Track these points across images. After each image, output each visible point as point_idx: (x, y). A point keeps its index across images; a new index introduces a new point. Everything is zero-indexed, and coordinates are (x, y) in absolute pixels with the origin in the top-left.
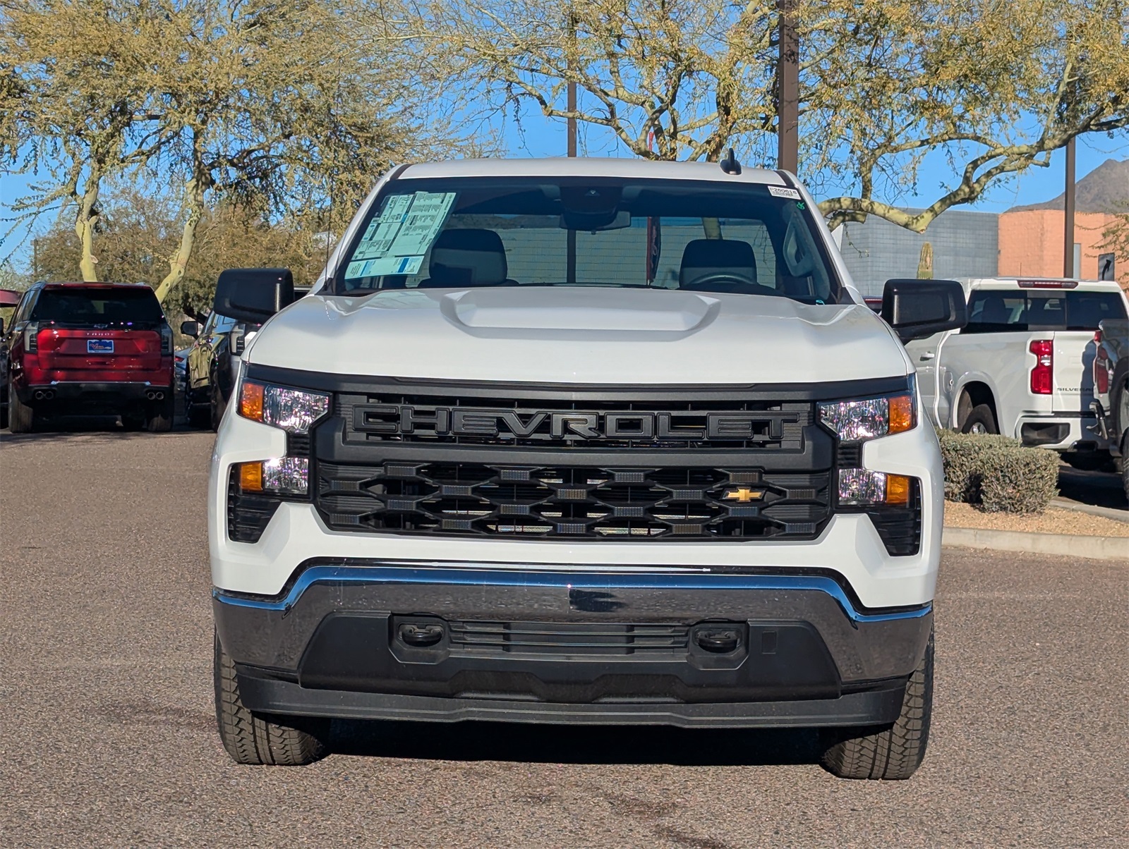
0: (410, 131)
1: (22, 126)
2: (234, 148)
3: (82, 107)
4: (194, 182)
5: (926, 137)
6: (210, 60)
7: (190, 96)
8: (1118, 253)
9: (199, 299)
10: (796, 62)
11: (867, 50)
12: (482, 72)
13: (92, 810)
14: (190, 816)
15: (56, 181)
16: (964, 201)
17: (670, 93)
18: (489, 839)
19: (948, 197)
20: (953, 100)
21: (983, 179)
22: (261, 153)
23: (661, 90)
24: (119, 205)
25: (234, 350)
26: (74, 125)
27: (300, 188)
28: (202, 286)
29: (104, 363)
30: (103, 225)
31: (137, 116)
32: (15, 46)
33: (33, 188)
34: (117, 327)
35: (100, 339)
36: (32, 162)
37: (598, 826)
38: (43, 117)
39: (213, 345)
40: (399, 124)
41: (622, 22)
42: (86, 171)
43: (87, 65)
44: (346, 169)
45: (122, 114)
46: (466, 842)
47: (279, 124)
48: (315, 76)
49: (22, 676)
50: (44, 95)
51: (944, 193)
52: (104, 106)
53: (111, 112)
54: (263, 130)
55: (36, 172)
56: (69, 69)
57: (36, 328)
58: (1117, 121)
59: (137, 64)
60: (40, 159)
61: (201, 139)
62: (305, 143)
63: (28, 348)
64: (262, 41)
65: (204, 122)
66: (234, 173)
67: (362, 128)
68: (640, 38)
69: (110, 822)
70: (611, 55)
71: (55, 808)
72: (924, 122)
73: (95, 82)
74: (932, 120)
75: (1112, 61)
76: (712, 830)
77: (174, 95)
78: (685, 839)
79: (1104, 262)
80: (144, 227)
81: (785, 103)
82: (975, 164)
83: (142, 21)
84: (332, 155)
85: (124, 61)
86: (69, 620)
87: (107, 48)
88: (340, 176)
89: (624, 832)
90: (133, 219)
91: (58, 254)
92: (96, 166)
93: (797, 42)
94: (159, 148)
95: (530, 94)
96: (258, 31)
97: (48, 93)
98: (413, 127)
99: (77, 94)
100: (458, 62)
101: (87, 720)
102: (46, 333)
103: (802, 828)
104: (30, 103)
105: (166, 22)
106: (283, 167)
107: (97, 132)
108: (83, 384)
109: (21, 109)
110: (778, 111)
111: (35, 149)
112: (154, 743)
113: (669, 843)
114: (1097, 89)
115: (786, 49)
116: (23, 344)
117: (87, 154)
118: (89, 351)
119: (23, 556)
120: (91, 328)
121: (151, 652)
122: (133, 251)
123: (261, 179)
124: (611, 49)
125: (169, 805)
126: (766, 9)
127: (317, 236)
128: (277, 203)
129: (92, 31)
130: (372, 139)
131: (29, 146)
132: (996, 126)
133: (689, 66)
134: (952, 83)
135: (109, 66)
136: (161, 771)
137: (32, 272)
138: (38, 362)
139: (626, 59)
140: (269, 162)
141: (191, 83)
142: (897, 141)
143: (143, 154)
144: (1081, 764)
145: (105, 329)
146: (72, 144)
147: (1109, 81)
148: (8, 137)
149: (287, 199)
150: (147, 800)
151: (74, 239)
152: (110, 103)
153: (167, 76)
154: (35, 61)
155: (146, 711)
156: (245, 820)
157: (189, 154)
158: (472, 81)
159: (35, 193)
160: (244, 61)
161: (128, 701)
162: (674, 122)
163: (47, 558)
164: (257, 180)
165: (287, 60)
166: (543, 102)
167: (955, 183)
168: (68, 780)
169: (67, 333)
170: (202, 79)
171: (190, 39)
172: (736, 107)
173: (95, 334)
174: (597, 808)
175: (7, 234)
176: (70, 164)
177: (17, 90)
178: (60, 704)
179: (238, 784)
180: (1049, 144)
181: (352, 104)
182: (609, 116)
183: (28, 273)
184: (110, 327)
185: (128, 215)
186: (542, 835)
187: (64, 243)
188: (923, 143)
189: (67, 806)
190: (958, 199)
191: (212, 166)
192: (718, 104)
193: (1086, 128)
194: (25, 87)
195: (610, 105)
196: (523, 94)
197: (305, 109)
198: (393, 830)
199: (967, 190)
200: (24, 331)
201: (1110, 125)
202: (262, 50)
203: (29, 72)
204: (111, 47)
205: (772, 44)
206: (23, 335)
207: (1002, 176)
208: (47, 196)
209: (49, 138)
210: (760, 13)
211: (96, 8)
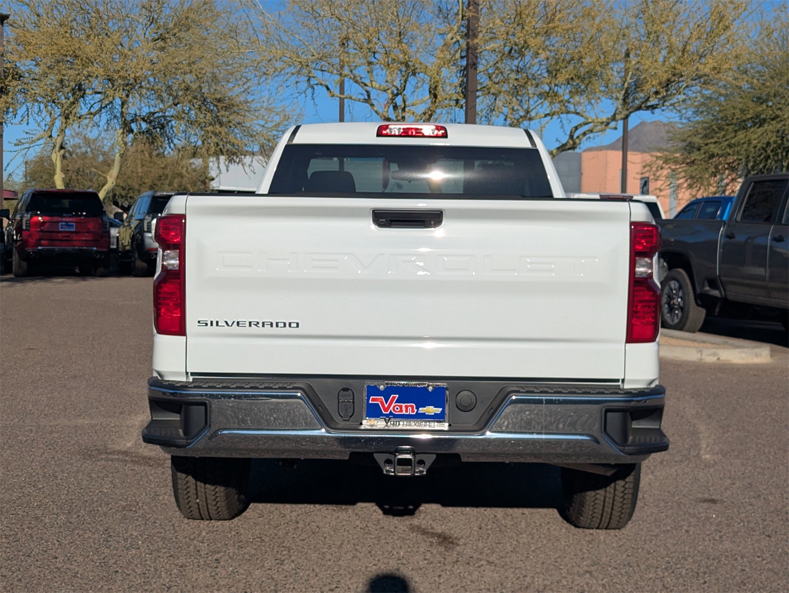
0: (248, 102)
1: (20, 97)
2: (145, 111)
3: (56, 87)
4: (121, 131)
5: (548, 112)
6: (132, 60)
7: (120, 81)
8: (652, 177)
9: (122, 197)
10: (476, 69)
11: (516, 62)
12: (293, 71)
13: (79, 516)
14: (137, 520)
15: (40, 129)
16: (569, 149)
17: (403, 86)
18: (314, 533)
19: (561, 147)
20: (564, 92)
21: (581, 137)
22: (161, 114)
23: (397, 83)
24: (75, 142)
25: (146, 229)
26: (51, 97)
27: (183, 135)
28: (124, 189)
29: (69, 236)
30: (67, 155)
31: (88, 91)
32: (17, 51)
33: (27, 133)
34: (77, 215)
35: (67, 222)
36: (26, 118)
37: (377, 525)
38: (33, 92)
39: (133, 226)
40: (242, 99)
41: (376, 43)
42: (58, 123)
43: (59, 62)
44: (210, 124)
45: (79, 91)
46: (300, 535)
47: (171, 98)
48: (194, 70)
49: (31, 430)
50: (34, 79)
51: (558, 145)
52: (69, 86)
53: (73, 89)
54: (162, 101)
55: (28, 124)
56: (49, 64)
57: (29, 216)
58: (657, 105)
59: (90, 61)
60: (30, 116)
61: (126, 106)
62: (186, 109)
63: (24, 227)
64: (162, 49)
65: (127, 96)
66: (144, 126)
67: (219, 101)
68: (386, 53)
69: (90, 524)
70: (370, 63)
71: (57, 514)
72: (547, 103)
73: (64, 72)
74: (551, 103)
75: (656, 71)
76: (443, 527)
77: (109, 80)
78: (428, 533)
79: (643, 181)
80: (90, 154)
81: (469, 93)
82: (576, 128)
83: (92, 37)
84: (202, 116)
85: (81, 60)
86: (56, 394)
87: (71, 52)
88: (208, 129)
89: (392, 528)
90: (84, 150)
91: (39, 169)
92: (64, 121)
93: (476, 58)
94: (101, 110)
95: (321, 84)
96: (160, 43)
97: (36, 78)
98: (249, 100)
99: (53, 78)
100: (279, 65)
101: (71, 459)
102: (35, 219)
103: (495, 525)
104: (25, 84)
105: (106, 37)
106: (173, 122)
107: (64, 101)
108: (56, 248)
109: (20, 87)
110: (465, 97)
111: (28, 110)
112: (112, 473)
113: (419, 536)
114: (647, 87)
115: (470, 61)
116: (21, 225)
117: (59, 113)
118: (60, 230)
119: (26, 354)
120: (62, 216)
121: (106, 415)
122: (83, 169)
123: (161, 129)
124: (369, 59)
125: (124, 512)
126: (459, 38)
127: (192, 161)
128: (169, 143)
129: (63, 42)
130: (226, 107)
131: (24, 108)
132: (589, 107)
133: (414, 70)
134: (565, 82)
135: (71, 63)
136: (117, 491)
137: (24, 180)
138: (30, 236)
139: (378, 66)
140: (165, 120)
141: (121, 74)
142: (533, 114)
143: (91, 114)
144: (650, 484)
145: (70, 217)
146: (49, 108)
147: (654, 83)
148: (12, 104)
149: (176, 141)
150: (111, 509)
151: (49, 162)
152: (73, 84)
153: (106, 69)
154: (29, 59)
155: (106, 453)
156: (170, 522)
157: (118, 115)
158: (287, 76)
159: (28, 136)
160: (151, 61)
161: (95, 446)
162: (404, 101)
163: (41, 355)
164: (158, 130)
165: (177, 60)
166: (328, 89)
167: (565, 139)
168: (63, 497)
169: (47, 218)
170: (127, 71)
171: (120, 47)
172: (441, 94)
173: (64, 219)
174: (375, 514)
175: (11, 160)
176: (48, 119)
177: (18, 76)
178: (55, 448)
179: (164, 499)
180: (618, 117)
181: (214, 87)
182: (366, 97)
183: (22, 181)
184: (73, 216)
185: (80, 148)
186: (345, 530)
187: (43, 163)
188: (546, 116)
189: (64, 514)
190: (567, 147)
191: (132, 121)
192: (430, 92)
193: (639, 108)
194: (22, 74)
195: (367, 92)
196: (317, 84)
197: (187, 89)
198: (257, 528)
199: (571, 142)
200: (22, 218)
201: (653, 107)
202: (162, 54)
203: (25, 65)
204: (74, 52)
205: (462, 57)
206: (21, 220)
207: (591, 135)
208: (35, 138)
209: (36, 104)
210: (455, 40)
211: (65, 29)
